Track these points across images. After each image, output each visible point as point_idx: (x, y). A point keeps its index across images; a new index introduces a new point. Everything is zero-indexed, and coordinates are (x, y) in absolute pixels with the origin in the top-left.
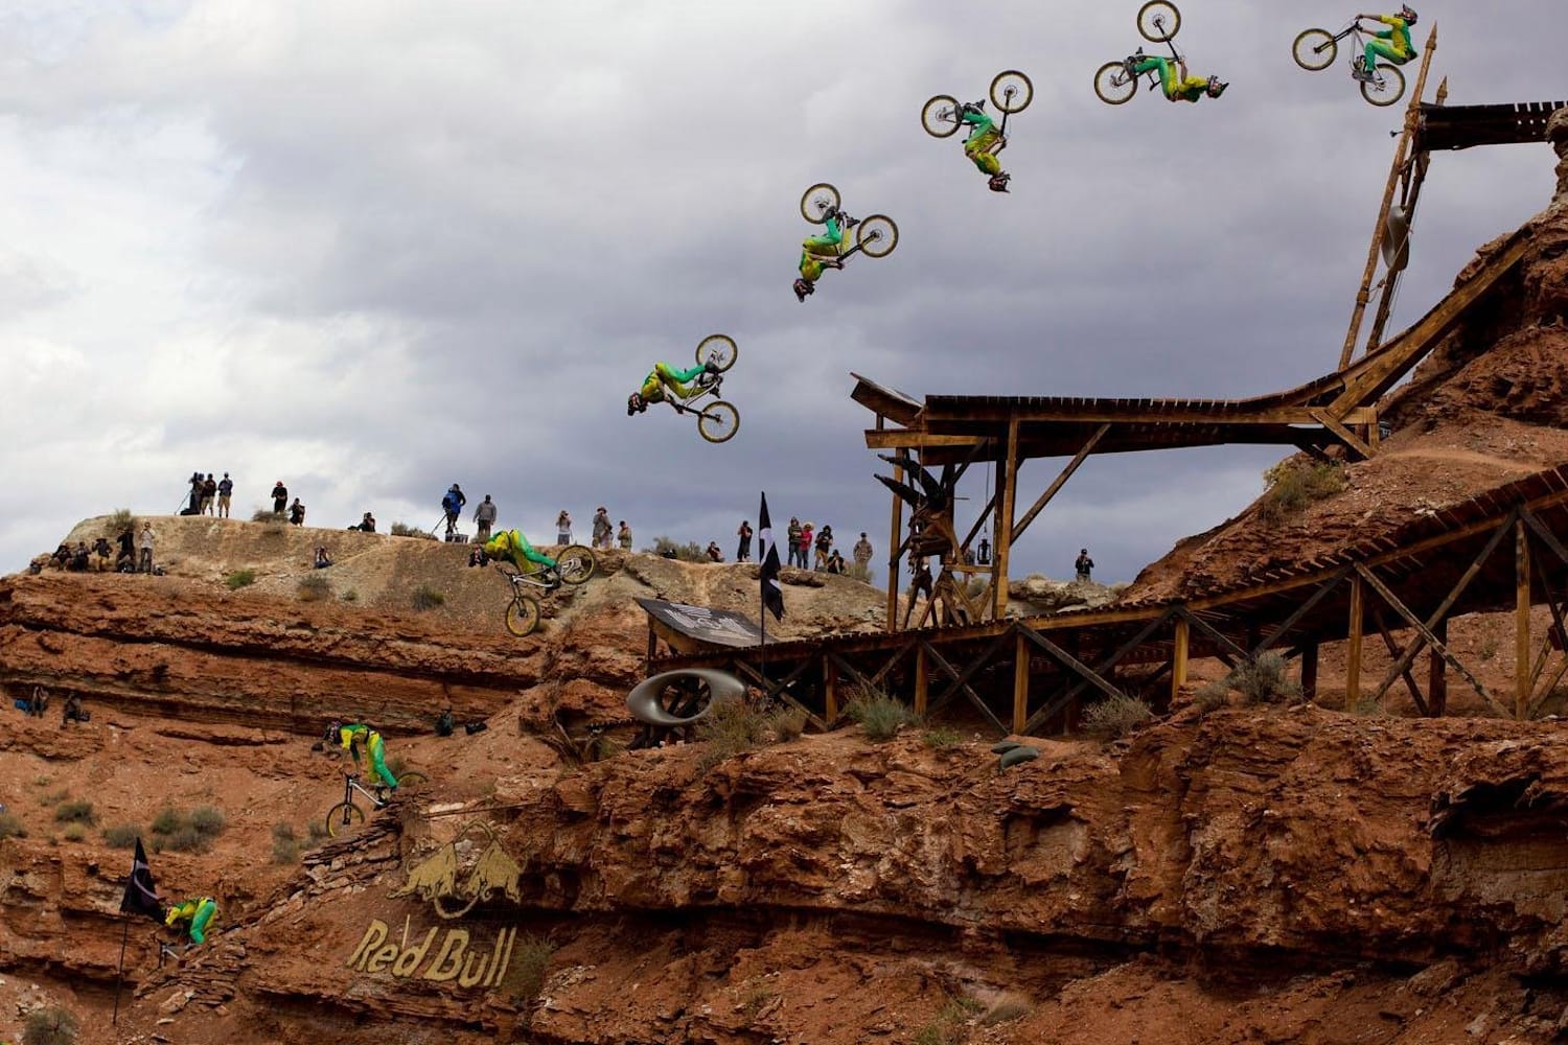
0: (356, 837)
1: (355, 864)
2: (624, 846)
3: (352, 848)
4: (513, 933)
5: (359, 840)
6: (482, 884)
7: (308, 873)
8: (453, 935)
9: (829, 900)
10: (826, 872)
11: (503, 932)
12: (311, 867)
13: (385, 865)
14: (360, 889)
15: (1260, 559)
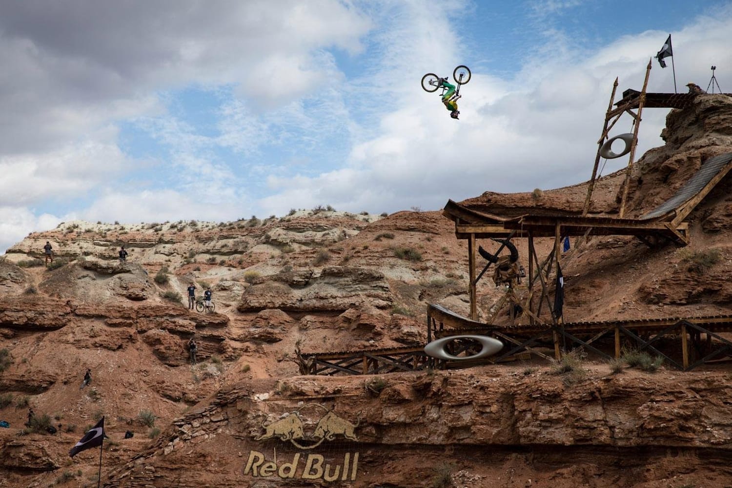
0: (204, 410)
1: (206, 423)
2: (483, 416)
3: (202, 416)
4: (357, 455)
5: (205, 412)
6: (325, 433)
7: (180, 429)
8: (311, 457)
9: (697, 443)
10: (694, 431)
11: (347, 456)
12: (181, 426)
13: (221, 424)
14: (212, 436)
15: (699, 289)
